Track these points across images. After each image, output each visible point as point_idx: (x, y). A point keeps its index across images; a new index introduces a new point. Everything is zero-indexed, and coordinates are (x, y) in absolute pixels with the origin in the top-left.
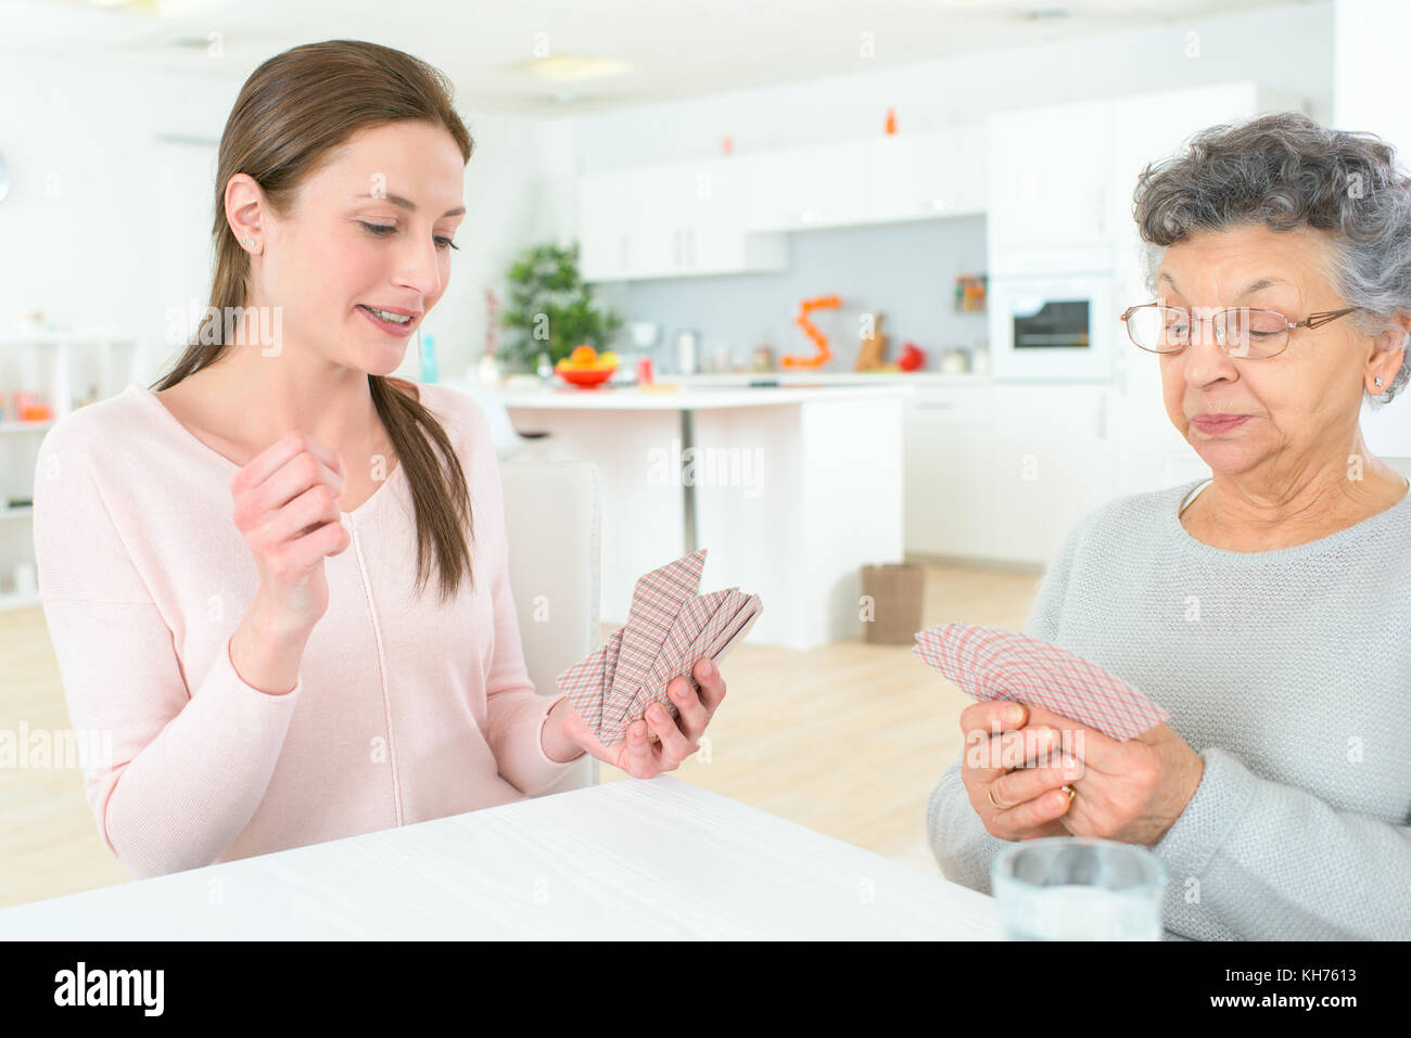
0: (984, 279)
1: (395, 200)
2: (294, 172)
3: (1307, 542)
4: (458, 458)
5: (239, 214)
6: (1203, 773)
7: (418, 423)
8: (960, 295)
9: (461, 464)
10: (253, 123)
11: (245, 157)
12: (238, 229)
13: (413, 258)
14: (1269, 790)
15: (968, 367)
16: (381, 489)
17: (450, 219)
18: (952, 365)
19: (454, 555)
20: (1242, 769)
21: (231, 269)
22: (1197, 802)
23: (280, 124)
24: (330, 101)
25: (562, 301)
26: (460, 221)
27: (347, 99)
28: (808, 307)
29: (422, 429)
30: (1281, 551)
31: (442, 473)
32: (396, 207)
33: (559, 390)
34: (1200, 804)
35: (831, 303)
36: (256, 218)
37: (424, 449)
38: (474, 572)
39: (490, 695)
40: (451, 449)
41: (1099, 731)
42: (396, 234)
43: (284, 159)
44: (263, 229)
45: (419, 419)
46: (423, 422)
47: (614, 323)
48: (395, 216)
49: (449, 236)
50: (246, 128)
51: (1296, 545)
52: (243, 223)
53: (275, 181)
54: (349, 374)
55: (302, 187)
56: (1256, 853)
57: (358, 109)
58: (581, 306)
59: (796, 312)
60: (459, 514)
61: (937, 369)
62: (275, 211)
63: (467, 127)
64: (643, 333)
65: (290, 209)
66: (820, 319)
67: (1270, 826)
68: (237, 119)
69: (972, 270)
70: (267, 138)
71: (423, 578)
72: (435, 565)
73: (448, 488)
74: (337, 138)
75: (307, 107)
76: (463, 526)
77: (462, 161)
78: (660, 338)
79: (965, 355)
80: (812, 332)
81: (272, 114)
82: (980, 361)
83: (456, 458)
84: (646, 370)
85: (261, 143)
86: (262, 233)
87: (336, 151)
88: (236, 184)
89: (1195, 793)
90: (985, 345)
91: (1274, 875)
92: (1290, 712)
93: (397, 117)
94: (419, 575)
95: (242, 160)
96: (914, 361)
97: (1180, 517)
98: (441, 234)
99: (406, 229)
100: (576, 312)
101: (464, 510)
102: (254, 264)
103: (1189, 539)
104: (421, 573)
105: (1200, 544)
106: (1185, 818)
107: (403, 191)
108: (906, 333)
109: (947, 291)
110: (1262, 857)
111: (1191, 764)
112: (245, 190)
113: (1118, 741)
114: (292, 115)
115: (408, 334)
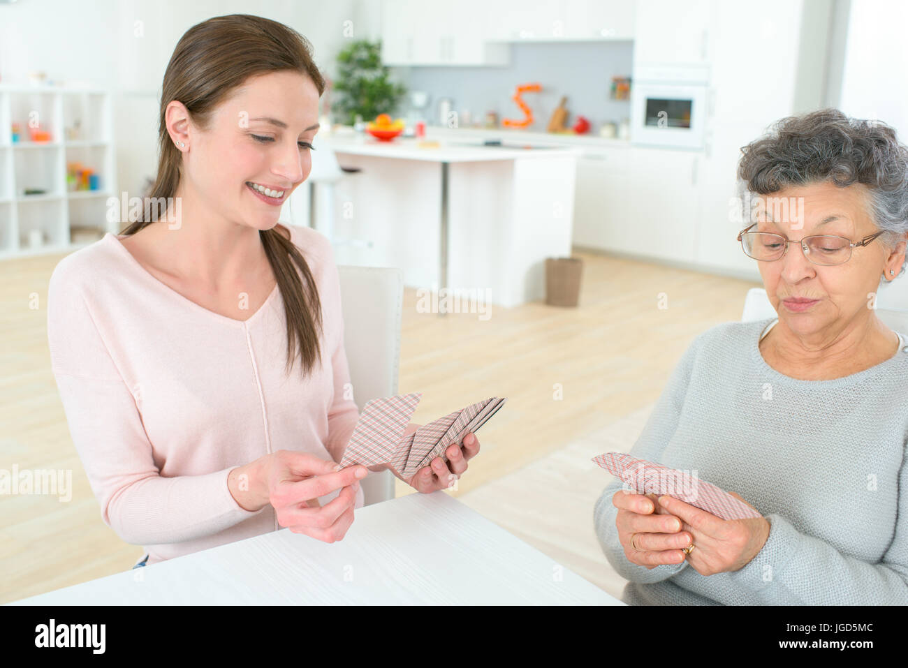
0: (629, 81)
1: (273, 122)
2: (208, 103)
3: (837, 377)
4: (315, 280)
5: (175, 126)
6: (769, 532)
7: (289, 255)
8: (614, 90)
9: (316, 284)
10: (184, 69)
11: (179, 90)
12: (174, 136)
13: (285, 157)
14: (807, 541)
15: (616, 134)
16: (265, 304)
17: (311, 132)
18: (606, 132)
19: (310, 346)
20: (792, 528)
21: (170, 160)
22: (766, 550)
23: (201, 71)
24: (232, 57)
25: (370, 76)
26: (315, 133)
27: (244, 56)
28: (521, 90)
29: (292, 260)
30: (821, 382)
31: (304, 291)
32: (274, 126)
33: (369, 143)
34: (768, 552)
35: (535, 88)
36: (185, 129)
37: (293, 276)
38: (322, 357)
39: (331, 416)
40: (310, 274)
41: (712, 514)
42: (274, 143)
43: (203, 94)
44: (190, 136)
45: (291, 253)
46: (292, 255)
47: (401, 91)
48: (274, 132)
49: (309, 142)
50: (179, 71)
51: (830, 379)
52: (178, 132)
53: (198, 107)
54: (247, 229)
55: (215, 112)
56: (797, 582)
57: (251, 63)
58: (382, 80)
59: (513, 92)
60: (314, 317)
61: (597, 134)
62: (198, 127)
63: (321, 73)
64: (419, 99)
65: (207, 125)
66: (528, 98)
67: (807, 567)
68: (174, 64)
69: (623, 74)
70: (192, 80)
71: (290, 363)
72: (299, 354)
73: (307, 300)
74: (237, 81)
75: (219, 60)
76: (316, 327)
77: (317, 94)
78: (429, 102)
79: (615, 126)
80: (523, 106)
81: (196, 64)
82: (623, 131)
83: (313, 282)
84: (421, 129)
85: (189, 82)
86: (189, 140)
87: (236, 90)
88: (172, 107)
89: (765, 545)
90: (627, 121)
91: (806, 595)
92: (820, 495)
93: (275, 69)
94: (288, 359)
95: (176, 92)
96: (583, 128)
97: (759, 347)
98: (303, 141)
99: (281, 139)
100: (378, 85)
101: (317, 316)
102: (184, 157)
103: (765, 364)
104: (290, 358)
105: (771, 369)
106: (758, 559)
107: (279, 115)
108: (580, 109)
109: (606, 86)
110: (800, 584)
111: (763, 526)
112: (178, 112)
113: (723, 519)
114: (208, 65)
115: (282, 203)
